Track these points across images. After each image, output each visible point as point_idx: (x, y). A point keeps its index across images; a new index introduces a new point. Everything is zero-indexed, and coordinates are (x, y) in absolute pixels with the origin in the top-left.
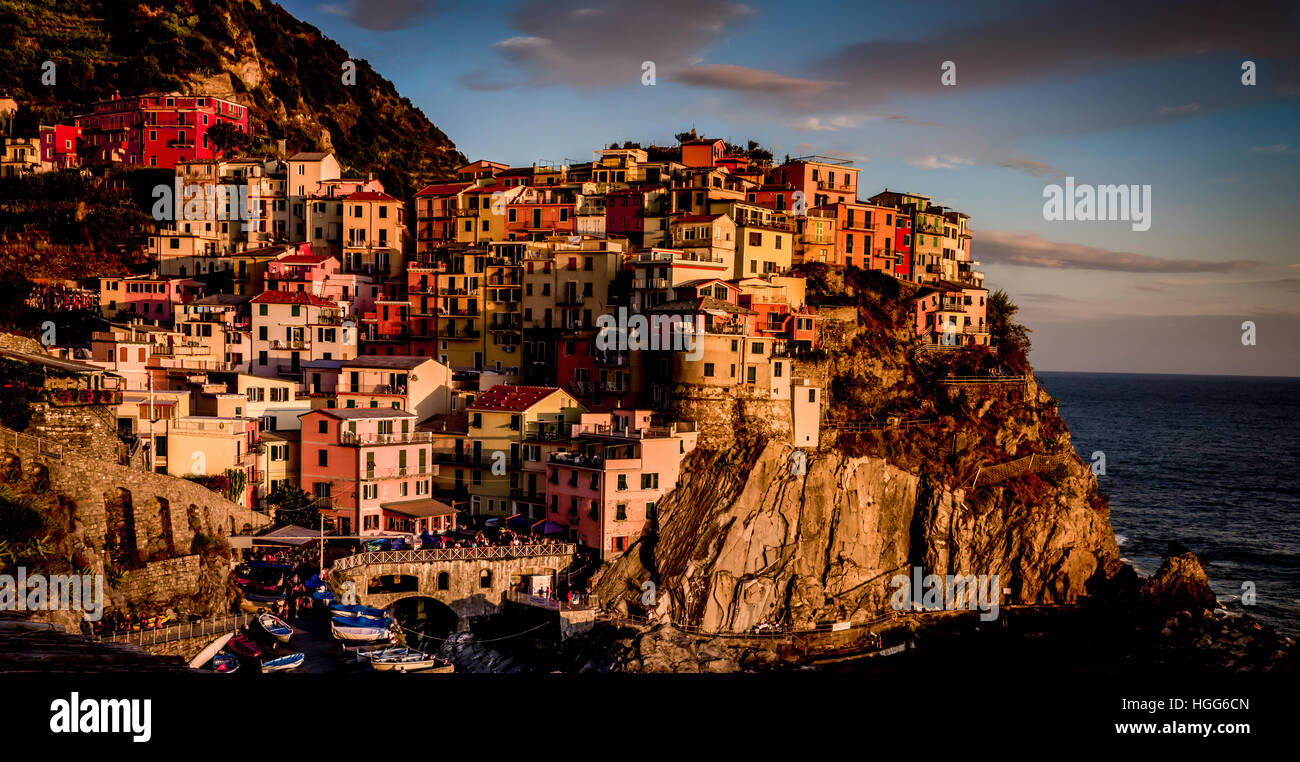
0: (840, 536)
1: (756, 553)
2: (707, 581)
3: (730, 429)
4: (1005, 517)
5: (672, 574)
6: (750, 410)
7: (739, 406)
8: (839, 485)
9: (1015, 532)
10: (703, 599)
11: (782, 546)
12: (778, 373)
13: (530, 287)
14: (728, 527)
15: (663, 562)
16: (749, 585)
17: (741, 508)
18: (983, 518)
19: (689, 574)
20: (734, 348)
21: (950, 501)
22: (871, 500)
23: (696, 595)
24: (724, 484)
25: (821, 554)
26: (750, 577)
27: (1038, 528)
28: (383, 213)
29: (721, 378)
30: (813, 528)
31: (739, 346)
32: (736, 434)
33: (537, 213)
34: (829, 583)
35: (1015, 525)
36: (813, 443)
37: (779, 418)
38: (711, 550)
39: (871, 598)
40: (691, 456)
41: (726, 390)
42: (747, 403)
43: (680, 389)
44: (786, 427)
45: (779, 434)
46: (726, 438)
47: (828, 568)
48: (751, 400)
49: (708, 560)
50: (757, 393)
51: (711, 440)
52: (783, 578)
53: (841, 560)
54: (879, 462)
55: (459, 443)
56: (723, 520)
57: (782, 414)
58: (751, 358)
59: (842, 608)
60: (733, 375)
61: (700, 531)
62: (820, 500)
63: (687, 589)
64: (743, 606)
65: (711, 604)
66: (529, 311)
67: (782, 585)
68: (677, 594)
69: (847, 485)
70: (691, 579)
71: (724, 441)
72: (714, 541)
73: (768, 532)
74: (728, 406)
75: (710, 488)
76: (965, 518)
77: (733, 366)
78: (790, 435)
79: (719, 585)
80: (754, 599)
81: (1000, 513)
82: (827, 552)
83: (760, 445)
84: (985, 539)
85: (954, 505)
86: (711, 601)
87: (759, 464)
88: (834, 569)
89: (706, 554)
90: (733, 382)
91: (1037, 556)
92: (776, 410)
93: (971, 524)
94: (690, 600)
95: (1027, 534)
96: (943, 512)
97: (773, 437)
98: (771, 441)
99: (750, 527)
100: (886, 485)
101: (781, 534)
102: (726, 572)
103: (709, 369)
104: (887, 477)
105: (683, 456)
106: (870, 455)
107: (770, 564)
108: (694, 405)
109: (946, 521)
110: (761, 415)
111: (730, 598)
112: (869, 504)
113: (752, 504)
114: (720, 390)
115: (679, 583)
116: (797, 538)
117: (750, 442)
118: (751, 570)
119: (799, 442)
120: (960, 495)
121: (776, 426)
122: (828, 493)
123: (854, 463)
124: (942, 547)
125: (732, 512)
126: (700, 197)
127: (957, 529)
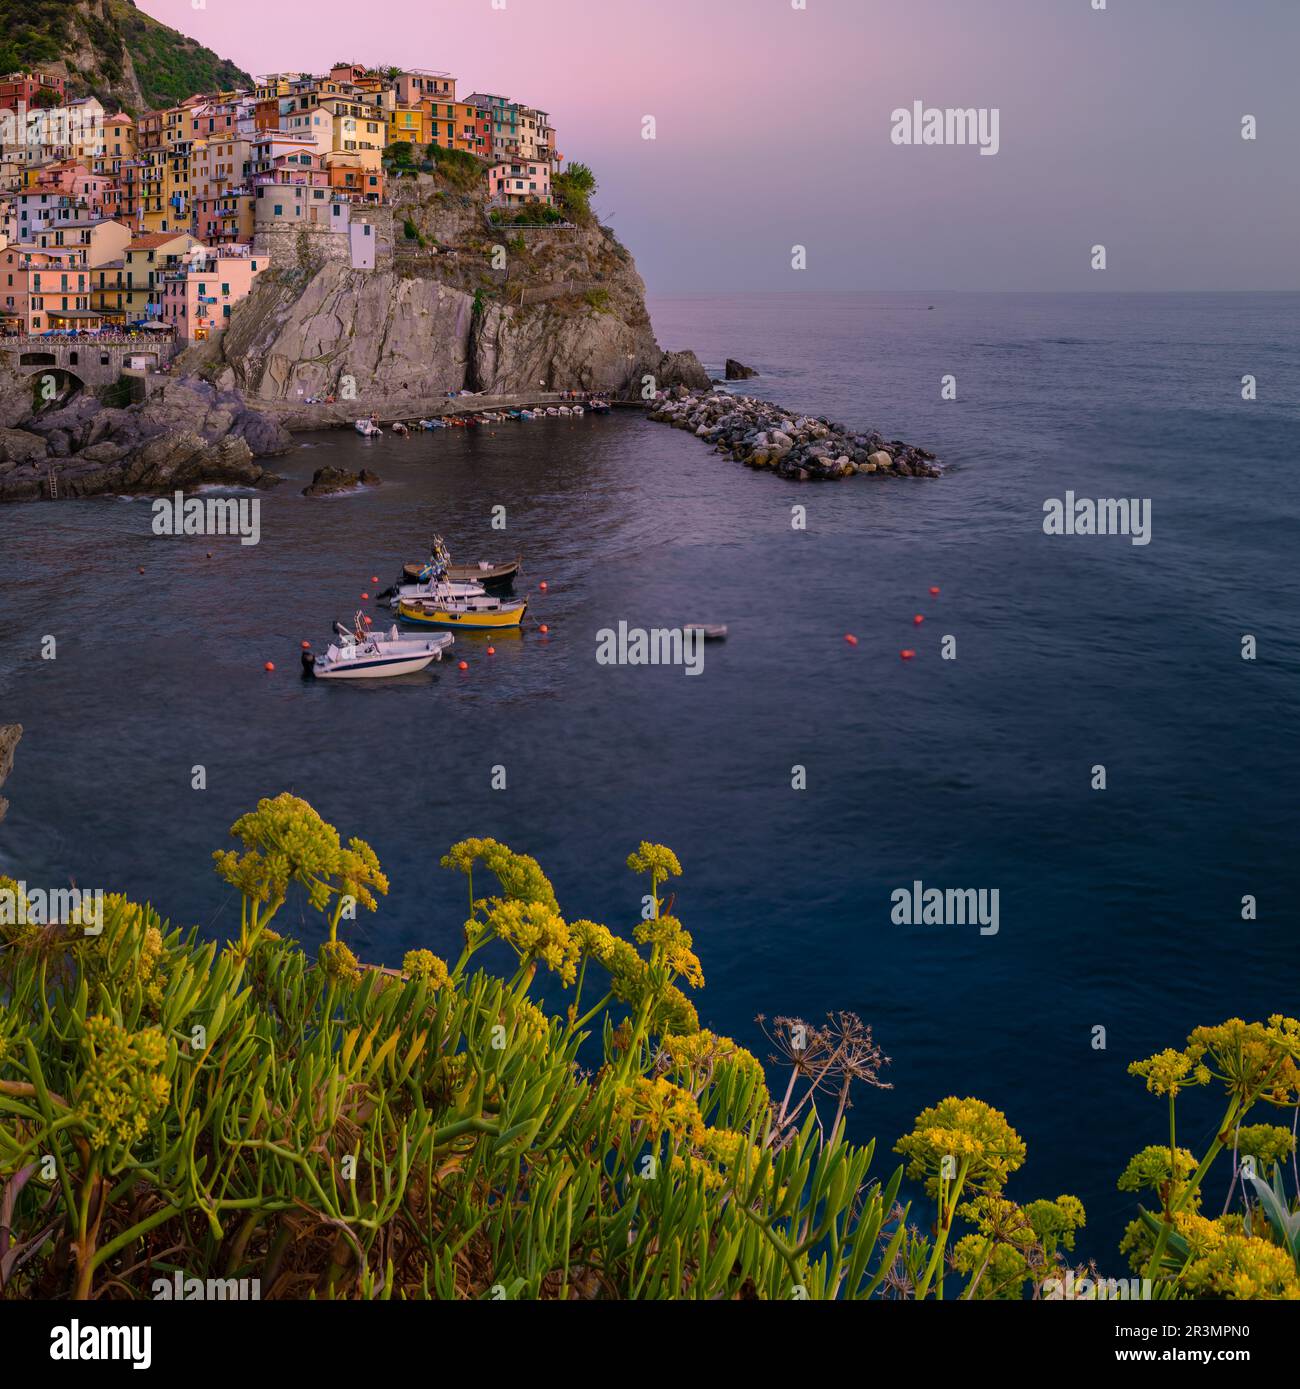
0: (392, 336)
1: (312, 344)
2: (263, 361)
3: (295, 253)
4: (544, 326)
5: (237, 354)
6: (313, 239)
7: (304, 235)
8: (394, 297)
9: (551, 338)
10: (260, 374)
11: (337, 341)
12: (337, 211)
13: (194, 170)
14: (285, 322)
15: (230, 347)
16: (300, 366)
17: (299, 309)
18: (525, 328)
19: (249, 355)
20: (298, 193)
21: (497, 315)
22: (425, 310)
23: (254, 371)
24: (287, 294)
25: (374, 348)
26: (304, 361)
27: (570, 334)
28: (117, 133)
29: (288, 215)
30: (367, 329)
31: (303, 192)
32: (300, 257)
33: (212, 121)
34: (380, 369)
35: (551, 333)
36: (371, 266)
37: (338, 246)
38: (269, 339)
39: (419, 383)
40: (262, 273)
41: (292, 224)
42: (311, 235)
43: (259, 226)
44: (344, 253)
45: (338, 258)
46: (292, 260)
47: (380, 359)
48: (314, 233)
49: (266, 345)
50: (318, 227)
51: (279, 262)
52: (335, 364)
53: (392, 354)
54: (433, 283)
55: (120, 275)
56: (280, 318)
57: (341, 243)
58: (313, 201)
59: (385, 389)
60: (298, 213)
61: (262, 324)
62: (374, 309)
63: (246, 366)
64: (295, 380)
65: (266, 377)
66: (194, 188)
67: (334, 369)
68: (239, 371)
69: (400, 299)
70: (250, 360)
71: (291, 262)
72: (272, 333)
73: (323, 329)
74: (294, 237)
75: (275, 295)
76: (510, 327)
77: (298, 208)
78: (347, 258)
79: (274, 364)
80: (308, 376)
81: (540, 324)
82: (381, 348)
83: (320, 264)
84: (527, 343)
85: (502, 318)
86: (266, 376)
87: (317, 279)
88: (384, 360)
89: (264, 341)
90: (298, 219)
91: (567, 355)
92: (336, 240)
93: (515, 332)
94: (249, 373)
95: (560, 339)
96: (490, 322)
97: (333, 260)
98: (329, 263)
99: (307, 325)
100: (441, 301)
101: (337, 331)
102: (281, 356)
103: (278, 210)
104: (442, 295)
105: (256, 273)
106: (423, 276)
107: (325, 353)
108: (268, 236)
109: (493, 329)
110: (322, 243)
111: (284, 376)
112: (423, 314)
113: (310, 307)
114: (287, 225)
115: (240, 362)
116: (351, 335)
117: (310, 264)
118: (307, 356)
119: (357, 264)
120: (509, 311)
121: (335, 252)
122: (383, 303)
123: (408, 283)
124: (490, 349)
125: (290, 312)
126: (313, 98)
127: (503, 335)
